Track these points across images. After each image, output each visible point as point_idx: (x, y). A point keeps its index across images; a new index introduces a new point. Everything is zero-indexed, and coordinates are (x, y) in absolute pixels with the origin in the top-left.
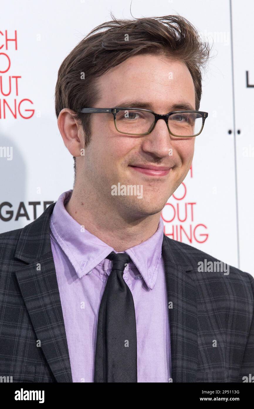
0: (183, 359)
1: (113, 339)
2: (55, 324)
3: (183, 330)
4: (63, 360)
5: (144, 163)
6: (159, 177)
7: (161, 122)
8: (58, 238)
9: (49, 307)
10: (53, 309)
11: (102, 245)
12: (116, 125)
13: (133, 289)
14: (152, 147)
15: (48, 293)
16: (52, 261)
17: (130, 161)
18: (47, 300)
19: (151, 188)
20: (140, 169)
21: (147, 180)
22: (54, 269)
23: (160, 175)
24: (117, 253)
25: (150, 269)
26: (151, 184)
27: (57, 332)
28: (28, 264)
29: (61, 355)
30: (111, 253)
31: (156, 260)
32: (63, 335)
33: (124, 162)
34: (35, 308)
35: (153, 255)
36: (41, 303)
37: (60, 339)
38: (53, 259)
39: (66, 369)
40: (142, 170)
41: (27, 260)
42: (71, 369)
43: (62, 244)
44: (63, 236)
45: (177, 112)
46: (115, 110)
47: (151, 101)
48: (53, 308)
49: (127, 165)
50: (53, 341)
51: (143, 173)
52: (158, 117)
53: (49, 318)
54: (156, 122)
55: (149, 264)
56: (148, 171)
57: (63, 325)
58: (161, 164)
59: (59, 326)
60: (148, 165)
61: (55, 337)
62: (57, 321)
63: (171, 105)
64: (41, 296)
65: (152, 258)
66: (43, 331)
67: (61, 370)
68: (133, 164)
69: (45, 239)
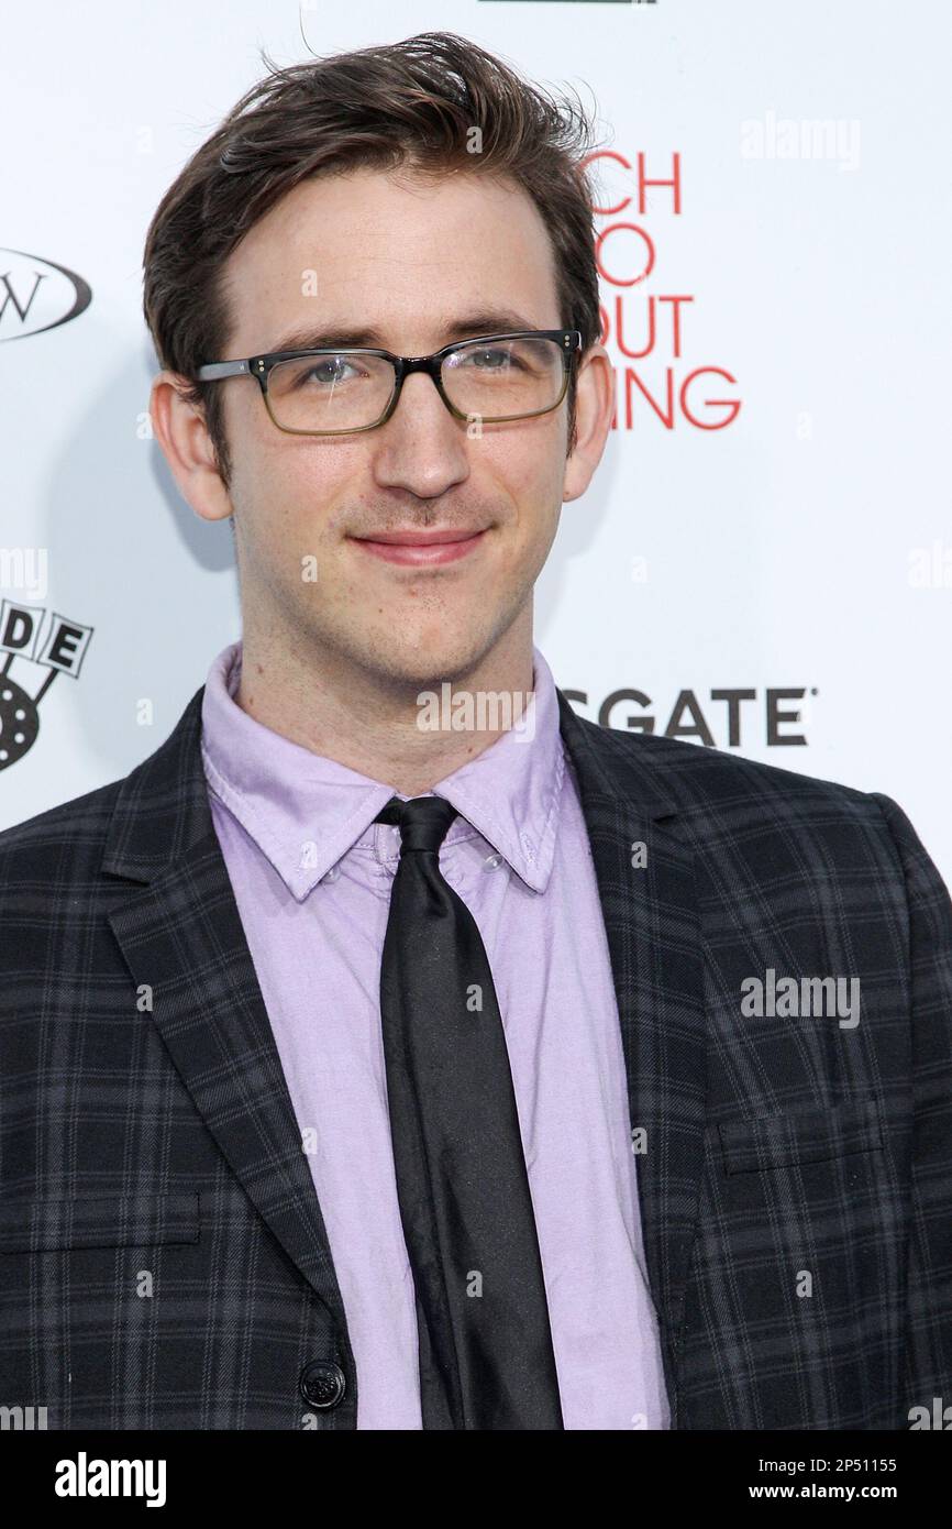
0: (657, 1088)
1: (432, 1068)
2: (247, 1056)
3: (654, 996)
4: (286, 1165)
5: (384, 528)
6: (436, 566)
7: (419, 383)
8: (223, 790)
9: (224, 1008)
10: (238, 1011)
11: (358, 783)
12: (273, 411)
13: (481, 905)
14: (394, 468)
15: (217, 962)
16: (220, 864)
17: (348, 523)
18: (215, 988)
19: (417, 602)
20: (380, 548)
21: (402, 580)
22: (227, 888)
23: (442, 560)
24: (406, 799)
25: (527, 830)
26: (415, 587)
27: (257, 1078)
28: (146, 885)
29: (278, 1149)
30: (389, 803)
31: (541, 797)
32: (279, 1085)
33: (327, 531)
34: (180, 1017)
35: (528, 783)
36: (198, 997)
37: (269, 1102)
38: (221, 856)
39: (299, 1190)
40: (385, 550)
41: (141, 873)
42: (314, 1190)
43: (237, 805)
44: (236, 781)
45: (467, 345)
46: (261, 363)
47: (376, 322)
48: (237, 1009)
49: (337, 536)
50: (249, 1109)
51: (386, 559)
52: (405, 369)
53: (229, 1042)
54: (400, 384)
55: (518, 814)
56: (400, 553)
57: (275, 1056)
58: (437, 522)
59: (261, 1060)
60: (398, 533)
61: (253, 1095)
62: (253, 1046)
63: (444, 325)
64: (194, 978)
65: (526, 791)
66: (211, 1085)
67: (284, 1196)
68: (358, 534)
69: (190, 799)
